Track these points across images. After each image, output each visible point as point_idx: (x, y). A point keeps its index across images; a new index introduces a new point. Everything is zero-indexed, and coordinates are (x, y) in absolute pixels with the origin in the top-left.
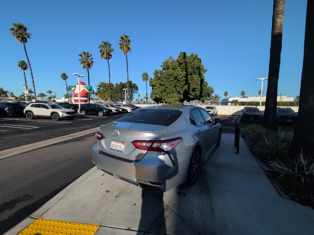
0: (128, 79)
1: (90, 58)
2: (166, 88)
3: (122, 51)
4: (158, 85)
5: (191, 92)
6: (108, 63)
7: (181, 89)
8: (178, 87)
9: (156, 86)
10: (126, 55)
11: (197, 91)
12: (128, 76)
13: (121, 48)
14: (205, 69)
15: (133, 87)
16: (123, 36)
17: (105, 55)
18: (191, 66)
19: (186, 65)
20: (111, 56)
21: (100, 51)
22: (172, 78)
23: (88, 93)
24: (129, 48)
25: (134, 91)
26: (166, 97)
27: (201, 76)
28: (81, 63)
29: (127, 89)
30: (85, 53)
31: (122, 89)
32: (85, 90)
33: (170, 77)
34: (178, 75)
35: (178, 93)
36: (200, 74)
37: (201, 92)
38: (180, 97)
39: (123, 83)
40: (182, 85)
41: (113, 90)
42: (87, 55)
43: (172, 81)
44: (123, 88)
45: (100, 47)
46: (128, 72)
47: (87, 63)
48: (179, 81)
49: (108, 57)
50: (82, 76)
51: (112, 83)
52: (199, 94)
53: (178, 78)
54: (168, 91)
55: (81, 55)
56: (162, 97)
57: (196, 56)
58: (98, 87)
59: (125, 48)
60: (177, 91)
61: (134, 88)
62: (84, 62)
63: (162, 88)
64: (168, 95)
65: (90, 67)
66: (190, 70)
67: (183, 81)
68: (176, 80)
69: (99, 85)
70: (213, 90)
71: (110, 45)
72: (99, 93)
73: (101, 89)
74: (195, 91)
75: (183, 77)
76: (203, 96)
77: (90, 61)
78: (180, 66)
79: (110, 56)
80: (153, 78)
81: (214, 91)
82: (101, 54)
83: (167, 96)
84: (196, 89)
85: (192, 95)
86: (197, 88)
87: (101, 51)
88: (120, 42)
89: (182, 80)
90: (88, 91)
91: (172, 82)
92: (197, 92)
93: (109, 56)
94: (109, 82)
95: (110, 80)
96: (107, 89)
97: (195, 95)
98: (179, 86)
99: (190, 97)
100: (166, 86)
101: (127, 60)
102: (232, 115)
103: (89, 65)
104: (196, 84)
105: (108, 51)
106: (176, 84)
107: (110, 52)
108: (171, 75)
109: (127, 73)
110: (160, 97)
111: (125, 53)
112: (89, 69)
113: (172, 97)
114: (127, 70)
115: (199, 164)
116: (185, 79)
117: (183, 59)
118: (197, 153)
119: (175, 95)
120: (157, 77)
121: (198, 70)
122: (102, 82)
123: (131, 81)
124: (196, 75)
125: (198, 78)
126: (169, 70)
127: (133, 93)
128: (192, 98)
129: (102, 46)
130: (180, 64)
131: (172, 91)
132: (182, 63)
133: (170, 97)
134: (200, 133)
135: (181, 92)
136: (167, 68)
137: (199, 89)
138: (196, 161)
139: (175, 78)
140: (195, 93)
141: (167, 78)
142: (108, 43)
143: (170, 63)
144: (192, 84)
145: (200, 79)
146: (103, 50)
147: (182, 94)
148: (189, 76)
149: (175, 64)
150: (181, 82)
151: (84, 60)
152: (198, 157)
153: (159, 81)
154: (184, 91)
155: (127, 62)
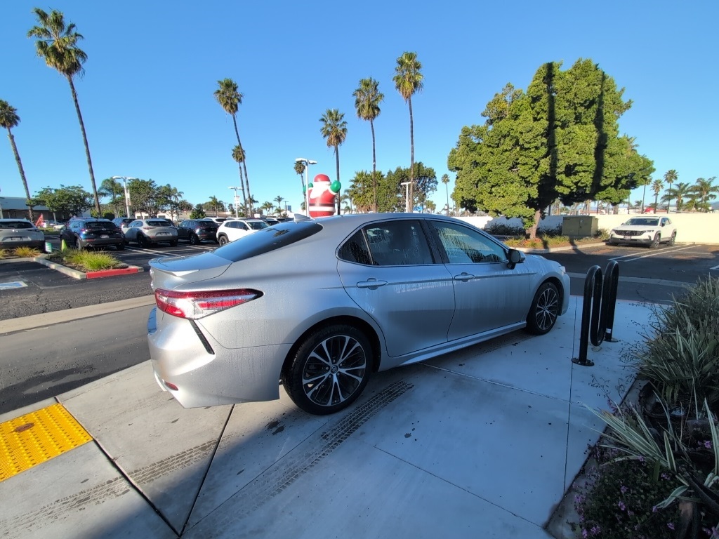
0: (412, 159)
1: (340, 123)
2: (489, 170)
3: (401, 94)
4: (466, 167)
5: (563, 176)
6: (372, 127)
7: (533, 170)
8: (524, 164)
9: (462, 169)
10: (410, 101)
11: (584, 171)
12: (413, 152)
13: (398, 87)
14: (625, 101)
15: (423, 177)
16: (404, 57)
17: (365, 111)
18: (568, 101)
19: (552, 100)
20: (378, 109)
21: (354, 102)
23: (334, 196)
24: (416, 84)
25: (428, 187)
26: (485, 196)
27: (605, 126)
28: (325, 136)
29: (410, 183)
30: (330, 114)
31: (399, 184)
32: (328, 191)
33: (502, 141)
34: (521, 133)
35: (523, 183)
36: (599, 122)
37: (598, 174)
38: (529, 195)
39: (402, 169)
40: (535, 160)
41: (381, 186)
42: (335, 117)
43: (506, 151)
44: (403, 182)
45: (355, 95)
46: (412, 143)
47: (335, 134)
48: (526, 149)
49: (371, 113)
50: (311, 162)
51: (380, 173)
52: (591, 181)
53: (521, 142)
54: (493, 180)
55: (323, 120)
56: (475, 196)
58: (352, 183)
59: (407, 84)
60: (521, 177)
62: (328, 133)
63: (478, 173)
64: (493, 189)
65: (340, 141)
66: (562, 113)
67: (537, 148)
68: (518, 148)
69: (354, 179)
70: (649, 163)
71: (376, 86)
72: (353, 194)
73: (359, 185)
74: (575, 174)
75: (538, 135)
76: (606, 187)
77: (340, 129)
78: (532, 105)
79: (376, 111)
81: (654, 166)
82: (357, 109)
83: (491, 193)
84: (577, 168)
85: (565, 186)
86: (581, 165)
87: (358, 102)
88: (396, 74)
89: (534, 144)
90: (334, 194)
91: (508, 153)
92: (582, 174)
93: (374, 110)
94: (372, 171)
95: (374, 165)
96: (369, 186)
97: (576, 184)
98: (526, 164)
99: (559, 191)
100: (487, 167)
101: (411, 114)
103: (339, 139)
104: (577, 153)
105: (371, 100)
106: (517, 159)
107: (376, 102)
108: (505, 137)
109: (411, 145)
110: (470, 197)
111: (408, 97)
112: (338, 146)
113: (504, 194)
114: (412, 136)
115: (364, 366)
116: (545, 140)
117: (545, 83)
118: (348, 338)
119: (512, 188)
120: (468, 145)
121: (595, 106)
122: (360, 171)
123: (420, 163)
124: (586, 124)
125: (591, 133)
126: (501, 123)
127: (428, 191)
128: (565, 193)
129: (360, 91)
130: (535, 99)
131: (503, 178)
132: (538, 96)
133: (498, 195)
134: (374, 287)
135: (531, 181)
136: (498, 118)
137: (588, 166)
138: (343, 358)
139: (517, 143)
140: (574, 178)
141: (492, 145)
142: (373, 81)
143: (506, 101)
144: (564, 155)
145: (595, 134)
146: (362, 99)
147: (536, 186)
148: (559, 129)
149: (520, 104)
150: (533, 150)
151: (329, 129)
152: (357, 348)
153: (471, 154)
154: (541, 176)
155: (411, 117)
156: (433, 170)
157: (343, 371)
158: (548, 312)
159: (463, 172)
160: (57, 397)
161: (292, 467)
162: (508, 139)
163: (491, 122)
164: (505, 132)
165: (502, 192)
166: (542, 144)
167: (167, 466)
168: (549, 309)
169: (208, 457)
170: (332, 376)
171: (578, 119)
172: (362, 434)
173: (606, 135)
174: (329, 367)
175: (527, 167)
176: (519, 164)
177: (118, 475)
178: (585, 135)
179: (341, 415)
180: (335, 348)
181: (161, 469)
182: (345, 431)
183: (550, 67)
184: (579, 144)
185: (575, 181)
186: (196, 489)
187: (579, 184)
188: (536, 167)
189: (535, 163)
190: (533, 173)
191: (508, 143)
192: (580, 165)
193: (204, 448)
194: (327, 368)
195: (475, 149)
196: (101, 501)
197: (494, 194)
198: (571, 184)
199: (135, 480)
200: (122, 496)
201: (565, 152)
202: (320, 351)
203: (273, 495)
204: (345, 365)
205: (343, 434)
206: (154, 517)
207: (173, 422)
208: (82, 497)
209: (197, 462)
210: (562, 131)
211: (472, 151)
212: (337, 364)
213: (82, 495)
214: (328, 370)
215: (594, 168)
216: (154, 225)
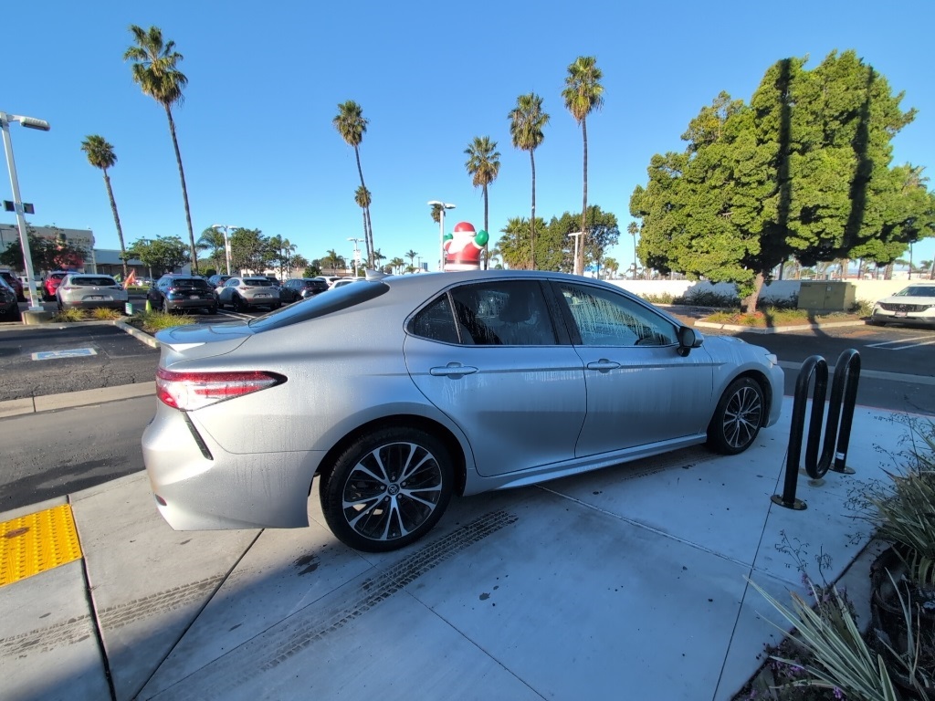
0: (585, 201)
1: (491, 154)
2: (689, 216)
3: (573, 114)
4: (656, 210)
5: (798, 223)
6: (532, 158)
7: (754, 214)
8: (740, 206)
9: (649, 214)
10: (584, 122)
11: (831, 217)
12: (586, 191)
13: (569, 104)
16: (578, 63)
17: (524, 138)
18: (813, 113)
20: (541, 135)
21: (510, 126)
24: (593, 100)
26: (681, 252)
27: (871, 149)
28: (471, 173)
29: (580, 233)
30: (479, 143)
31: (566, 235)
32: (471, 244)
33: (709, 174)
34: (738, 162)
35: (738, 233)
36: (860, 144)
37: (855, 219)
38: (747, 250)
39: (571, 214)
40: (757, 200)
41: (541, 238)
42: (485, 146)
43: (715, 187)
44: (572, 232)
45: (510, 117)
46: (586, 180)
47: (483, 169)
48: (744, 185)
49: (531, 141)
50: (447, 206)
51: (542, 220)
52: (842, 231)
53: (736, 175)
54: (694, 229)
55: (469, 151)
56: (666, 252)
58: (504, 234)
59: (581, 100)
60: (736, 225)
61: (608, 230)
62: (476, 169)
63: (672, 219)
64: (694, 242)
65: (490, 179)
66: (800, 131)
67: (761, 182)
68: (732, 183)
69: (506, 228)
71: (539, 104)
72: (505, 247)
73: (513, 237)
74: (818, 219)
75: (763, 164)
76: (866, 239)
77: (490, 162)
78: (757, 121)
79: (538, 138)
80: (645, 187)
82: (513, 136)
83: (690, 247)
84: (820, 212)
85: (801, 238)
86: (827, 207)
87: (514, 127)
88: (567, 87)
89: (756, 178)
90: (479, 247)
91: (717, 191)
92: (827, 220)
93: (535, 137)
94: (530, 218)
95: (534, 210)
96: (526, 238)
97: (818, 234)
98: (743, 206)
99: (793, 245)
100: (687, 210)
101: (585, 140)
103: (489, 175)
104: (821, 190)
105: (532, 124)
106: (731, 199)
107: (539, 126)
108: (714, 167)
109: (583, 183)
110: (659, 253)
111: (582, 118)
112: (488, 185)
113: (709, 249)
114: (586, 171)
115: (439, 488)
116: (773, 171)
117: (777, 89)
118: (414, 447)
119: (721, 240)
120: (659, 181)
121: (856, 121)
122: (514, 218)
123: (595, 207)
124: (840, 146)
125: (845, 160)
126: (709, 148)
127: (605, 245)
128: (801, 248)
129: (517, 111)
130: (762, 112)
131: (709, 226)
132: (767, 108)
133: (700, 251)
134: (457, 376)
135: (750, 230)
136: (705, 142)
137: (838, 209)
138: (406, 474)
139: (731, 177)
140: (815, 227)
141: (695, 180)
142: (535, 98)
143: (718, 118)
144: (800, 192)
145: (853, 161)
146: (519, 122)
147: (758, 237)
148: (796, 155)
149: (738, 120)
150: (754, 185)
151: (477, 163)
152: (428, 461)
153: (664, 194)
154: (765, 223)
155: (586, 145)
156: (614, 216)
157: (407, 492)
158: (744, 422)
159: (650, 218)
160: (70, 495)
161: (305, 627)
162: (718, 171)
163: (695, 147)
164: (714, 162)
165: (706, 246)
166: (769, 177)
167: (148, 607)
168: (746, 417)
169: (204, 598)
170: (390, 498)
171: (829, 140)
172: (420, 586)
173: (871, 162)
174: (386, 486)
175: (744, 210)
176: (732, 206)
177: (86, 611)
178: (837, 163)
179: (401, 554)
180: (395, 460)
181: (140, 610)
182: (399, 580)
183: (786, 65)
184: (824, 177)
185: (815, 230)
186: (169, 646)
187: (823, 235)
188: (759, 210)
189: (757, 204)
190: (753, 218)
191: (717, 177)
192: (824, 207)
193: (202, 586)
194: (382, 488)
195: (669, 186)
196: (49, 647)
197: (694, 249)
198: (811, 235)
199: (102, 622)
200: (78, 643)
201: (802, 188)
202: (371, 463)
203: (264, 669)
204: (409, 484)
205: (394, 584)
206: (100, 681)
207: (183, 543)
208: (31, 638)
209: (187, 603)
210: (800, 157)
211: (665, 188)
212: (398, 483)
213: (33, 635)
214: (384, 491)
215: (848, 212)
216: (253, 285)
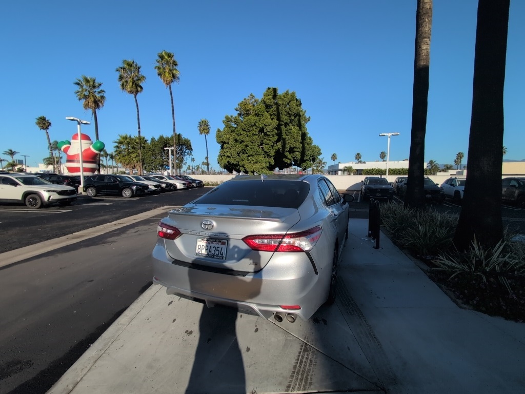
0: (174, 130)
1: (97, 90)
2: (247, 146)
3: (163, 81)
4: (231, 142)
5: (288, 153)
6: (136, 100)
7: (271, 148)
8: (266, 144)
9: (228, 144)
10: (170, 87)
11: (297, 151)
12: (174, 125)
13: (160, 74)
14: (307, 117)
15: (183, 145)
16: (164, 54)
17: (129, 86)
18: (286, 112)
19: (278, 109)
20: (141, 88)
21: (118, 77)
22: (256, 131)
23: (97, 154)
24: (174, 76)
25: (185, 152)
26: (246, 162)
27: (302, 128)
28: (80, 99)
29: (173, 148)
30: (87, 81)
31: (163, 149)
32: (89, 149)
33: (251, 128)
34: (266, 125)
35: (266, 155)
36: (300, 125)
37: (303, 153)
38: (270, 163)
39: (165, 137)
40: (272, 142)
41: (146, 149)
42: (94, 85)
43: (255, 135)
44: (166, 147)
45: (118, 71)
46: (174, 119)
47: (92, 99)
48: (268, 135)
49: (134, 89)
50: (85, 122)
51: (144, 138)
52: (300, 157)
53: (265, 131)
54: (250, 152)
55: (78, 84)
57: (293, 95)
58: (117, 144)
59: (167, 74)
60: (265, 152)
61: (186, 147)
62: (86, 97)
63: (239, 147)
64: (249, 158)
65: (98, 106)
66: (285, 118)
67: (273, 136)
68: (263, 134)
69: (118, 141)
70: (320, 150)
71: (139, 68)
72: (119, 155)
73: (123, 147)
74: (294, 152)
75: (274, 128)
76: (306, 160)
77: (98, 96)
78: (267, 110)
79: (139, 89)
80: (222, 130)
81: (321, 152)
82: (121, 83)
83: (248, 160)
84: (295, 149)
85: (288, 159)
87: (121, 78)
88: (158, 65)
89: (272, 133)
90: (97, 152)
91: (255, 136)
92: (297, 153)
93: (136, 88)
94: (137, 135)
95: (139, 132)
96: (134, 148)
97: (294, 158)
98: (268, 144)
99: (286, 161)
100: (245, 144)
101: (172, 97)
102: (347, 190)
103: (97, 104)
104: (295, 141)
105: (135, 79)
106: (263, 141)
107: (139, 81)
108: (252, 126)
109: (172, 120)
110: (235, 162)
111: (168, 84)
112: (97, 110)
114: (173, 114)
116: (277, 132)
119: (261, 158)
120: (229, 128)
121: (298, 117)
122: (124, 135)
123: (179, 134)
124: (295, 125)
125: (298, 131)
126: (248, 117)
127: (185, 155)
128: (288, 163)
129: (124, 69)
130: (268, 107)
131: (255, 151)
132: (271, 105)
133: (252, 162)
135: (270, 155)
136: (247, 114)
137: (299, 149)
140: (293, 155)
141: (246, 130)
142: (135, 63)
144: (289, 141)
145: (300, 132)
146: (125, 76)
147: (273, 158)
148: (283, 127)
150: (271, 136)
151: (87, 93)
153: (233, 134)
154: (276, 152)
155: (172, 100)
156: (189, 140)
162: (254, 128)
164: (253, 123)
165: (255, 160)
166: (276, 134)
171: (291, 123)
173: (304, 133)
175: (268, 146)
176: (264, 143)
178: (295, 132)
183: (275, 90)
188: (273, 147)
189: (272, 144)
190: (271, 150)
197: (250, 161)
198: (291, 158)
210: (285, 128)
211: (233, 132)
215: (301, 150)
